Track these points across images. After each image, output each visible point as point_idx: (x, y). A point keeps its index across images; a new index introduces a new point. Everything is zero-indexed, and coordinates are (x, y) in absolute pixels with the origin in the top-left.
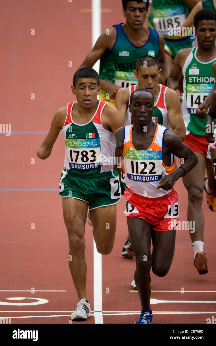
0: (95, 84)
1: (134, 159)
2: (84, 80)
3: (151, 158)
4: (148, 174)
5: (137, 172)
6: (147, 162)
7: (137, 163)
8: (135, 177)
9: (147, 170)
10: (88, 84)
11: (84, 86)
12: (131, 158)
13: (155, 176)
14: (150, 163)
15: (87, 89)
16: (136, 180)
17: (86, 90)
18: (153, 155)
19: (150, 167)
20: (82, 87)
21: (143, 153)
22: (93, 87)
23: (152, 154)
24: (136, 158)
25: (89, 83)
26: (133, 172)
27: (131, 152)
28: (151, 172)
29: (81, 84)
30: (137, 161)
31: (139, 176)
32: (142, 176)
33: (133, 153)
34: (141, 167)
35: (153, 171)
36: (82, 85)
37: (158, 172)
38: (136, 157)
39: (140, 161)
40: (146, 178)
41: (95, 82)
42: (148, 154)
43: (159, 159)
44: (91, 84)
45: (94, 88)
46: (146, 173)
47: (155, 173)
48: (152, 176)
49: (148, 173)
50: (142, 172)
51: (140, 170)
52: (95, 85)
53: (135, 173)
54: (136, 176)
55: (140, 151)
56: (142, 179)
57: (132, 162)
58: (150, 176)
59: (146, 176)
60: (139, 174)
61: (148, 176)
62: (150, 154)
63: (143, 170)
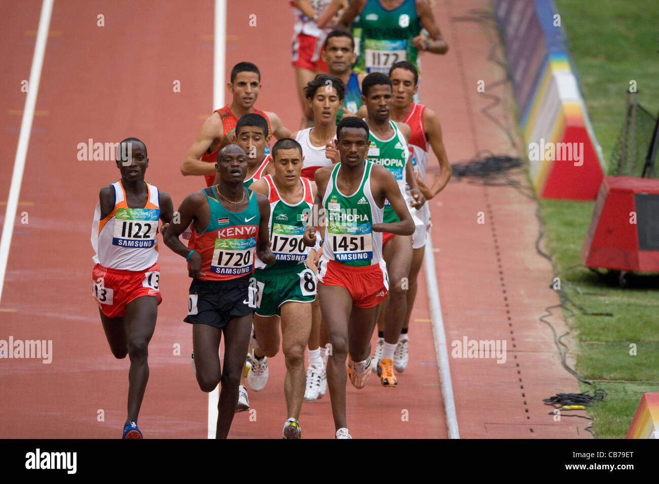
0: (260, 133)
1: (128, 218)
2: (247, 129)
3: (147, 219)
4: (142, 239)
5: (129, 236)
6: (142, 223)
7: (131, 224)
8: (125, 242)
9: (141, 234)
10: (251, 134)
11: (247, 136)
12: (122, 219)
13: (148, 241)
14: (146, 225)
15: (251, 140)
16: (126, 245)
17: (249, 140)
18: (150, 215)
19: (144, 229)
20: (245, 137)
21: (138, 212)
22: (257, 138)
23: (149, 213)
24: (130, 218)
25: (253, 132)
26: (123, 235)
27: (125, 211)
28: (145, 236)
29: (243, 133)
30: (131, 221)
31: (131, 241)
32: (135, 241)
33: (127, 212)
34: (135, 229)
35: (147, 235)
36: (245, 135)
37: (152, 235)
38: (131, 216)
39: (134, 222)
40: (139, 244)
41: (261, 132)
42: (144, 214)
43: (156, 220)
44: (255, 134)
45: (260, 139)
46: (140, 237)
47: (149, 237)
48: (146, 241)
49: (142, 237)
50: (136, 236)
51: (133, 233)
52: (260, 135)
53: (126, 237)
54: (128, 241)
55: (135, 209)
56: (134, 244)
57: (125, 224)
58: (144, 241)
59: (139, 241)
60: (132, 238)
61: (141, 241)
62: (147, 214)
63: (138, 233)
